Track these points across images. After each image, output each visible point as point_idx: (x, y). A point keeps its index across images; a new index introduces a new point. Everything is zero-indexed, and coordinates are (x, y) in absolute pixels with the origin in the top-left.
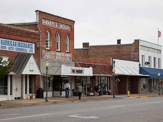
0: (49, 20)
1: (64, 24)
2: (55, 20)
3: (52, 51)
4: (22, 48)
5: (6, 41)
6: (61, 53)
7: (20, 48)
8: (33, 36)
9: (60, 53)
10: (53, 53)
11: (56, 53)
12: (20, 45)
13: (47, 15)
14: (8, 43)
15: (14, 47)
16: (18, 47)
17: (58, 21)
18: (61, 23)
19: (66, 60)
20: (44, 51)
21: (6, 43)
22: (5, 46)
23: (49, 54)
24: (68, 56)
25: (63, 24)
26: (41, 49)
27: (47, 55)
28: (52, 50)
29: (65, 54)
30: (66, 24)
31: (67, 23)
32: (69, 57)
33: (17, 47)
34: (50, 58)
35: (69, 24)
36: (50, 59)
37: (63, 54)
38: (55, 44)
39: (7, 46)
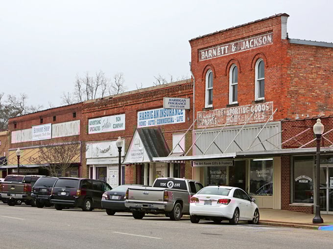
0: (214, 46)
1: (252, 36)
2: (227, 40)
3: (216, 110)
4: (166, 117)
5: (145, 113)
6: (239, 108)
7: (164, 118)
8: (180, 92)
9: (236, 108)
10: (219, 112)
11: (226, 111)
12: (164, 113)
13: (205, 39)
14: (148, 115)
15: (156, 120)
16: (161, 118)
17: (233, 38)
18: (243, 38)
19: (253, 122)
20: (200, 113)
21: (146, 116)
22: (144, 120)
23: (210, 117)
24: (260, 111)
25: (249, 37)
26: (195, 111)
27: (206, 120)
28: (217, 106)
29: (251, 106)
30: (256, 35)
31: (257, 32)
32: (262, 111)
33: (159, 118)
34: (212, 125)
35: (263, 30)
36: (212, 127)
37: (244, 109)
38: (223, 93)
39: (147, 121)
